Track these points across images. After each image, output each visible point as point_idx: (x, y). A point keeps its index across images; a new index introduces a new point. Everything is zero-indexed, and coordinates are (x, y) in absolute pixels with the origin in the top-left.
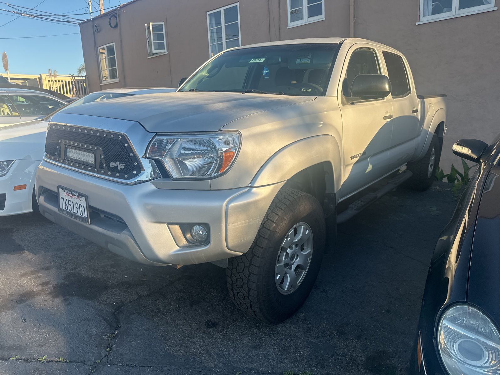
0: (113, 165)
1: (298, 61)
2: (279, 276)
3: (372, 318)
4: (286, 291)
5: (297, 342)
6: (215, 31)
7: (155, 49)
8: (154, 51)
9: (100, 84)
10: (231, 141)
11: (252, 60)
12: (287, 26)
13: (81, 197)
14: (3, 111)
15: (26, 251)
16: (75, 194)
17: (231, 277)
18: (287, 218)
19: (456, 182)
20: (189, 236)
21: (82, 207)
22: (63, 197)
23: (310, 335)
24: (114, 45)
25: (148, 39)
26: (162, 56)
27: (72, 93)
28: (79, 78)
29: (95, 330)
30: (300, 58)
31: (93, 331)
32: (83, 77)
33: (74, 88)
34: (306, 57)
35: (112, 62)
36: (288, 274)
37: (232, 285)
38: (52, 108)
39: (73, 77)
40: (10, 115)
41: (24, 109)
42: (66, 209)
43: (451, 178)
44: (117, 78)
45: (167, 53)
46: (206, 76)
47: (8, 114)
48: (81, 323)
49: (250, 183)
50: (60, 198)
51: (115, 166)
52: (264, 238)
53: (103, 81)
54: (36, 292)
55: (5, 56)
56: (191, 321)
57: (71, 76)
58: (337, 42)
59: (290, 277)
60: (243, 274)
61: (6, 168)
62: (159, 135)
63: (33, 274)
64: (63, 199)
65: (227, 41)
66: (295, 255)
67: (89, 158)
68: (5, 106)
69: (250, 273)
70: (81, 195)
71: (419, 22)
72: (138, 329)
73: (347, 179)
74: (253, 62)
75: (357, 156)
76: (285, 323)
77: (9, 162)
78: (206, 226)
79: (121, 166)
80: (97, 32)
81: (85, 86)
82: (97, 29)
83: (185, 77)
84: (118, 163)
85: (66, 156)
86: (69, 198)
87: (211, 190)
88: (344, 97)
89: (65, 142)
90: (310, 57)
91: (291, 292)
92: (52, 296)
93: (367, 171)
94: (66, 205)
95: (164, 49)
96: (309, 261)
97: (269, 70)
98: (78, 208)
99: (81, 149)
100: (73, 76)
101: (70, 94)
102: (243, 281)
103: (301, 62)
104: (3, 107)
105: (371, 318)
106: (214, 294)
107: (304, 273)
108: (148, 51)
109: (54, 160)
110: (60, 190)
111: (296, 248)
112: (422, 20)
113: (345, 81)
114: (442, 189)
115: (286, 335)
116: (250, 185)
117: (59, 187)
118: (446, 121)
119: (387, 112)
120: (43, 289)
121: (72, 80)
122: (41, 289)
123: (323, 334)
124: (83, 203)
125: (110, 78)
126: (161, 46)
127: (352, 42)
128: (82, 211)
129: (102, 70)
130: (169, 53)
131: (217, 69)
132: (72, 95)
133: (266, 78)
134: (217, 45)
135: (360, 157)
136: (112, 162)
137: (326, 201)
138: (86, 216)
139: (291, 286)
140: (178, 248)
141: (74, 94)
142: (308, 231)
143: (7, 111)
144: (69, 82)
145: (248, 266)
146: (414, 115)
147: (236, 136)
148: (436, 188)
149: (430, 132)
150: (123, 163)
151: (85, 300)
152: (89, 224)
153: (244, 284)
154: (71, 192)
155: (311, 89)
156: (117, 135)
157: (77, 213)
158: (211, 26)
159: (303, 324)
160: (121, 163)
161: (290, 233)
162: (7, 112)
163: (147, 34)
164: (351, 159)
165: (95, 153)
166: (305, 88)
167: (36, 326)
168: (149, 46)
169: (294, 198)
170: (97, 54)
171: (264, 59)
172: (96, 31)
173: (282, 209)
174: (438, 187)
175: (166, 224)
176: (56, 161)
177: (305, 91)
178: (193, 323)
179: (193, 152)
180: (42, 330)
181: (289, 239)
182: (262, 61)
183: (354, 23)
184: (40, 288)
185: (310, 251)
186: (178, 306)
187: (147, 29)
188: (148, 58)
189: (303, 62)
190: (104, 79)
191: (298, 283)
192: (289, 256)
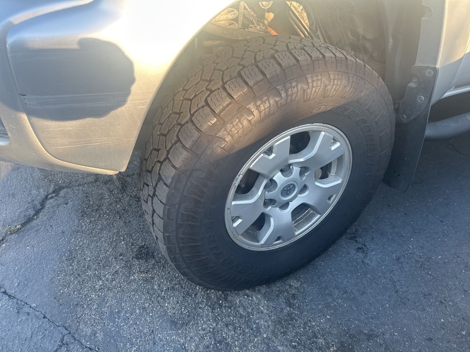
3: (430, 340)
4: (262, 245)
5: (250, 342)
23: (285, 333)
36: (272, 217)
59: (276, 223)
76: (254, 291)
91: (276, 247)
96: (335, 200)
105: (427, 340)
107: (316, 219)
111: (303, 173)
115: (241, 316)
123: (309, 342)
142: (337, 145)
159: (284, 306)
173: (247, 83)
181: (273, 156)
185: (339, 182)
191: (296, 233)
192: (278, 186)
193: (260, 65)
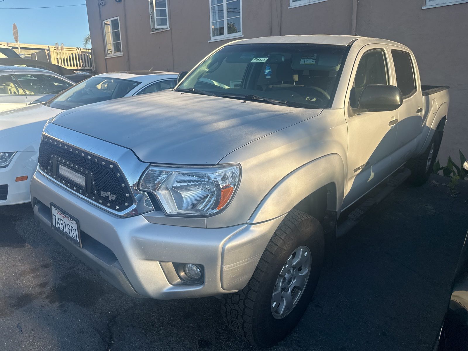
0: (104, 194)
1: (302, 61)
2: (275, 303)
4: (281, 315)
6: (216, 8)
7: (158, 25)
8: (157, 27)
9: (105, 57)
10: (230, 175)
11: (254, 58)
12: (289, 6)
13: (72, 220)
14: (10, 90)
15: (27, 244)
16: (67, 215)
17: (225, 306)
18: (286, 247)
19: (452, 175)
20: (182, 274)
21: (74, 230)
22: (55, 215)
24: (119, 20)
25: (151, 14)
26: (164, 32)
27: (78, 65)
28: (85, 51)
29: (88, 346)
30: (305, 58)
31: (87, 347)
32: (88, 49)
33: (81, 61)
34: (311, 57)
35: (116, 36)
36: (284, 298)
37: (226, 313)
38: (58, 85)
39: (80, 50)
40: (17, 94)
41: (32, 84)
42: (59, 227)
43: (447, 171)
44: (121, 52)
45: (169, 29)
46: (206, 71)
47: (15, 93)
48: (75, 336)
49: (249, 220)
50: (53, 215)
51: (106, 196)
52: (262, 271)
53: (109, 54)
54: (34, 294)
55: (15, 27)
56: (184, 337)
57: (78, 49)
58: (345, 44)
59: (286, 301)
60: (238, 305)
61: (7, 159)
62: (153, 166)
63: (32, 273)
64: (55, 217)
65: (228, 18)
66: (292, 279)
67: (81, 180)
68: (12, 85)
69: (246, 307)
70: (72, 218)
71: (425, 6)
72: (131, 346)
73: (349, 193)
74: (255, 61)
75: (361, 167)
76: (279, 345)
77: (10, 154)
78: (201, 267)
79: (112, 197)
80: (103, 6)
81: (91, 57)
82: (102, 2)
83: (185, 71)
84: (109, 193)
85: (59, 172)
86: (61, 217)
87: (207, 228)
88: (351, 108)
89: (57, 158)
90: (315, 58)
91: (286, 315)
92: (49, 301)
93: (368, 181)
94: (58, 223)
95: (167, 25)
96: (306, 281)
97: (271, 69)
98: (70, 230)
99: (73, 169)
100: (80, 48)
101: (77, 66)
102: (238, 313)
103: (305, 62)
104: (10, 86)
106: (208, 305)
107: (300, 293)
108: (151, 27)
109: (47, 173)
110: (53, 207)
111: (294, 270)
112: (428, 4)
113: (353, 90)
114: (438, 184)
116: (249, 221)
117: (51, 204)
118: (448, 115)
119: (393, 117)
120: (40, 292)
121: (79, 53)
122: (39, 292)
124: (75, 226)
125: (115, 51)
126: (163, 22)
127: (361, 44)
128: (74, 233)
129: (107, 43)
130: (171, 29)
131: (218, 63)
132: (78, 67)
133: (267, 77)
134: (218, 23)
135: (363, 168)
136: (102, 191)
137: (326, 217)
138: (78, 240)
139: (287, 308)
140: (171, 286)
141: (80, 66)
142: (306, 253)
143: (14, 89)
144: (75, 54)
145: (243, 299)
146: (419, 114)
147: (235, 169)
148: (433, 183)
149: (431, 129)
150: (114, 194)
151: (80, 307)
152: (80, 247)
153: (239, 315)
154: (64, 212)
155: (316, 99)
156: (108, 162)
157: (69, 234)
158: (213, 4)
159: (297, 348)
160: (112, 194)
161: (288, 260)
162: (14, 91)
163: (150, 10)
164: (355, 172)
165: (86, 176)
166: (309, 97)
167: (31, 338)
168: (152, 21)
169: (294, 224)
170: (102, 28)
171: (266, 59)
172: (101, 4)
173: (281, 239)
174: (435, 181)
175: (158, 262)
176: (48, 174)
177: (309, 100)
178: (186, 341)
179: (189, 184)
180: (36, 343)
181: (287, 265)
182: (264, 62)
183: (358, 5)
184: (38, 290)
185: (307, 271)
186: (171, 318)
187: (150, 4)
188: (151, 33)
189: (307, 62)
190: (109, 52)
191: (293, 304)
192: (287, 280)
193: (282, 229)
